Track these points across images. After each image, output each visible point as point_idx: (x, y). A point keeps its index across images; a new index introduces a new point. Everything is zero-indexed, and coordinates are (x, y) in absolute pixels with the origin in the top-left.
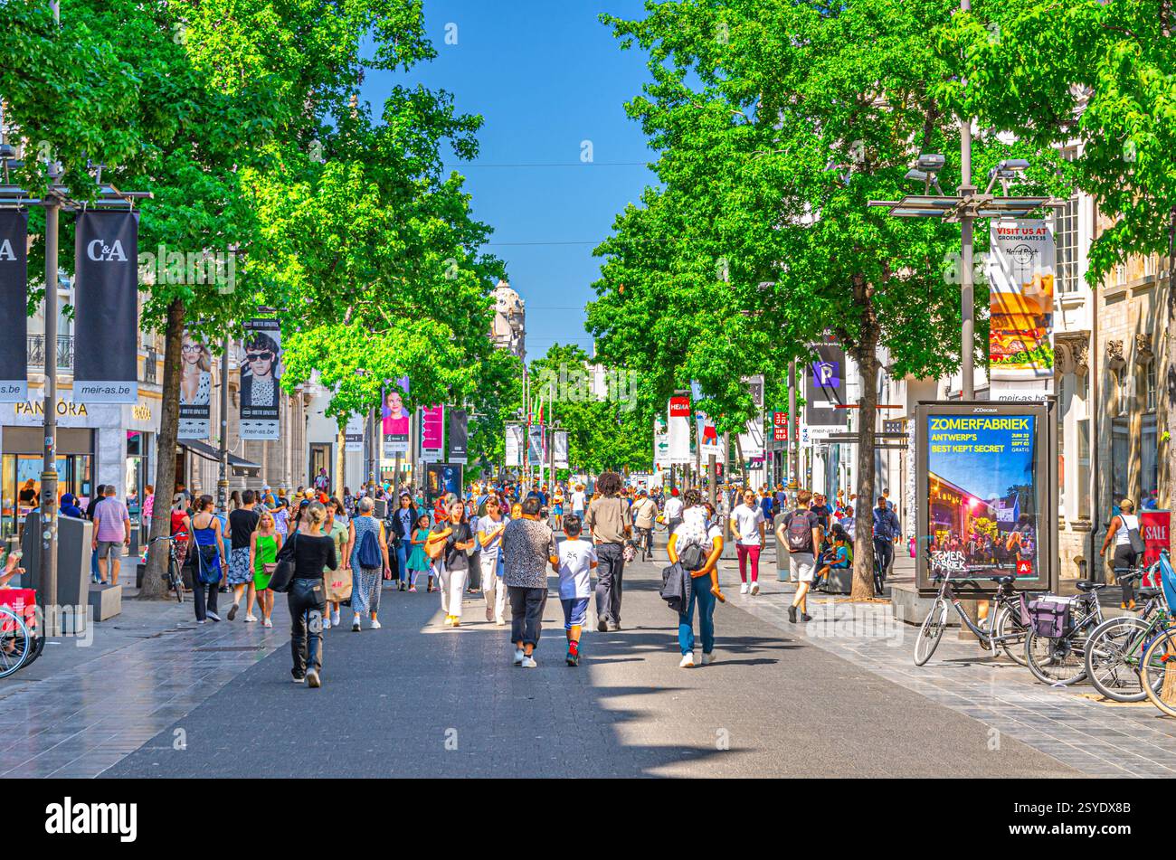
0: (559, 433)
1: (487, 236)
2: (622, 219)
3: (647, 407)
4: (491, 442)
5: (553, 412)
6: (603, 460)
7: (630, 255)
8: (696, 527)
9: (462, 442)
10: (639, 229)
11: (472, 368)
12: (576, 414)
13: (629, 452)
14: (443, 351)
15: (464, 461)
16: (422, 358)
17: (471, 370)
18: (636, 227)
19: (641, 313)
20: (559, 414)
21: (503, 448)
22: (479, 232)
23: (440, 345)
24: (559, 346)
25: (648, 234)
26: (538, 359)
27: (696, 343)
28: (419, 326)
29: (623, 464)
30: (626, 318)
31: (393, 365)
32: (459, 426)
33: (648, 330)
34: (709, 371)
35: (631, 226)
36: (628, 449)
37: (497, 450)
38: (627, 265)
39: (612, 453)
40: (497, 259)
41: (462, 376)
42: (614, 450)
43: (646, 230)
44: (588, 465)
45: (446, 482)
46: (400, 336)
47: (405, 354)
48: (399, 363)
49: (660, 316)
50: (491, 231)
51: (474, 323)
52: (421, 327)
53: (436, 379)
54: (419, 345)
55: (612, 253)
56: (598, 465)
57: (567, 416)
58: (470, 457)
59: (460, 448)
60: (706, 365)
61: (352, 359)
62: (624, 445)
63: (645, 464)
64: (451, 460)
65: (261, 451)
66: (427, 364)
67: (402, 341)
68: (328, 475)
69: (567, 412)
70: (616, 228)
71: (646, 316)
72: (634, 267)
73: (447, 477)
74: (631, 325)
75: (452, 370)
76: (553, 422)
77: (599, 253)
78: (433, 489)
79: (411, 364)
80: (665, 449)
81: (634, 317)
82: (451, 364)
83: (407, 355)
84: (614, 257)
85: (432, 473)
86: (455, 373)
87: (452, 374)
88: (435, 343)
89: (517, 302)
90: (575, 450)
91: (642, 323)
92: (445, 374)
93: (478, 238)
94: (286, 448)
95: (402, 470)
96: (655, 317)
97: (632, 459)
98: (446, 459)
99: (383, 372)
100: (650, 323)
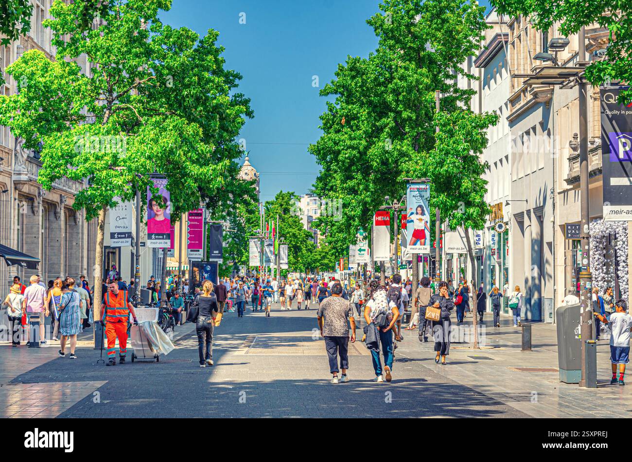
0: (283, 246)
1: (237, 81)
2: (343, 67)
3: (354, 221)
4: (240, 254)
5: (279, 233)
6: (304, 265)
7: (350, 95)
8: (383, 303)
9: (219, 248)
10: (358, 72)
11: (221, 164)
12: (294, 234)
13: (320, 260)
14: (194, 149)
15: (220, 261)
16: (171, 152)
17: (220, 166)
18: (356, 71)
19: (361, 140)
20: (283, 234)
21: (248, 257)
22: (231, 78)
23: (191, 143)
24: (283, 192)
25: (364, 77)
26: (270, 200)
27: (405, 163)
28: (170, 123)
29: (316, 267)
30: (348, 142)
31: (143, 160)
32: (217, 236)
33: (365, 154)
34: (445, 168)
35: (351, 70)
36: (319, 258)
37: (244, 259)
38: (348, 103)
39: (310, 260)
40: (246, 97)
41: (211, 172)
42: (311, 259)
43: (363, 74)
44: (296, 268)
45: (206, 275)
46: (152, 132)
47: (155, 149)
48: (149, 158)
49: (374, 143)
50: (240, 78)
51: (223, 128)
52: (171, 125)
53: (185, 175)
54: (169, 140)
55: (336, 92)
56: (302, 267)
57: (288, 235)
58: (225, 259)
59: (217, 252)
60: (441, 163)
61: (105, 154)
62: (317, 257)
63: (329, 267)
64: (211, 260)
65: (59, 250)
66: (176, 158)
67: (152, 136)
68: (117, 270)
69: (288, 233)
70: (338, 74)
71: (364, 142)
72: (353, 104)
73: (207, 272)
74: (352, 147)
75: (201, 167)
76: (279, 239)
77: (325, 93)
78: (196, 280)
79: (161, 159)
80: (362, 252)
81: (355, 142)
82: (201, 161)
83: (156, 149)
84: (338, 96)
85: (196, 269)
86: (204, 170)
87: (201, 170)
88: (185, 140)
89: (255, 174)
90: (291, 257)
91: (361, 148)
92: (195, 170)
93: (229, 83)
94: (83, 249)
95: (182, 269)
96: (370, 144)
97: (322, 265)
98: (208, 258)
99: (133, 166)
100: (367, 148)
